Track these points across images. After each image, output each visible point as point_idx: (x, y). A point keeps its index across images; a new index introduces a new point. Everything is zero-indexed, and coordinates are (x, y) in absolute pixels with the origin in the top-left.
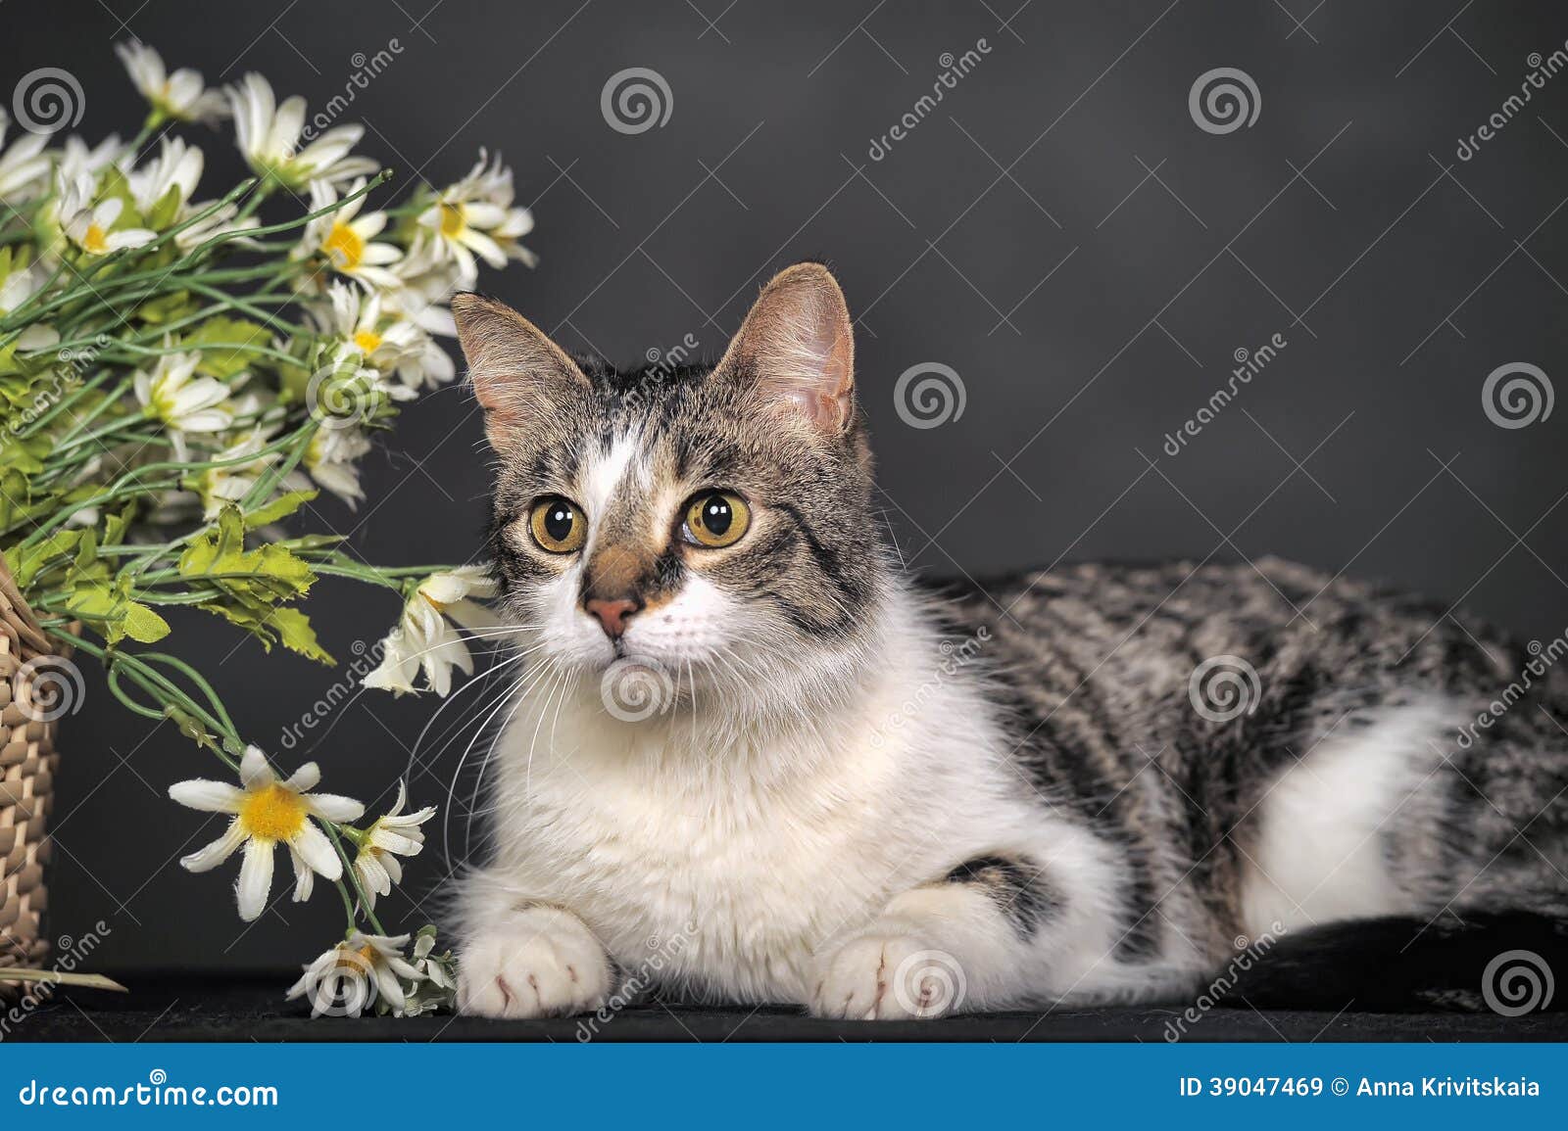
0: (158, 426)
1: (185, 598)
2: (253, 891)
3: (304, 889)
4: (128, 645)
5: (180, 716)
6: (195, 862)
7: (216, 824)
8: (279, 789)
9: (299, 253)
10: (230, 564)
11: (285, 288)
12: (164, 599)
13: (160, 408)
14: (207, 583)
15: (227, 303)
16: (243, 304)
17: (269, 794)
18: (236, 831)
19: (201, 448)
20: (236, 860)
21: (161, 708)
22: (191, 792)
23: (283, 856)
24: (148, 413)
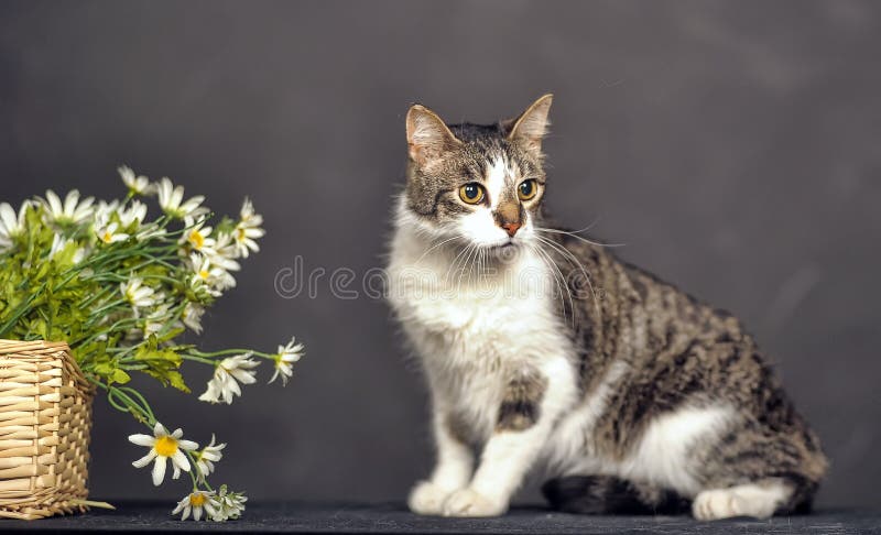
0: (128, 304)
1: (137, 367)
2: (158, 475)
3: (177, 474)
4: (115, 384)
5: (134, 411)
6: (137, 464)
7: (145, 450)
8: (168, 439)
9: (181, 241)
10: (152, 355)
11: (175, 253)
12: (128, 368)
13: (129, 297)
14: (143, 362)
15: (153, 260)
16: (159, 260)
17: (164, 440)
18: (153, 453)
19: (143, 312)
20: (152, 464)
21: (127, 407)
22: (137, 439)
23: (169, 462)
24: (125, 299)
